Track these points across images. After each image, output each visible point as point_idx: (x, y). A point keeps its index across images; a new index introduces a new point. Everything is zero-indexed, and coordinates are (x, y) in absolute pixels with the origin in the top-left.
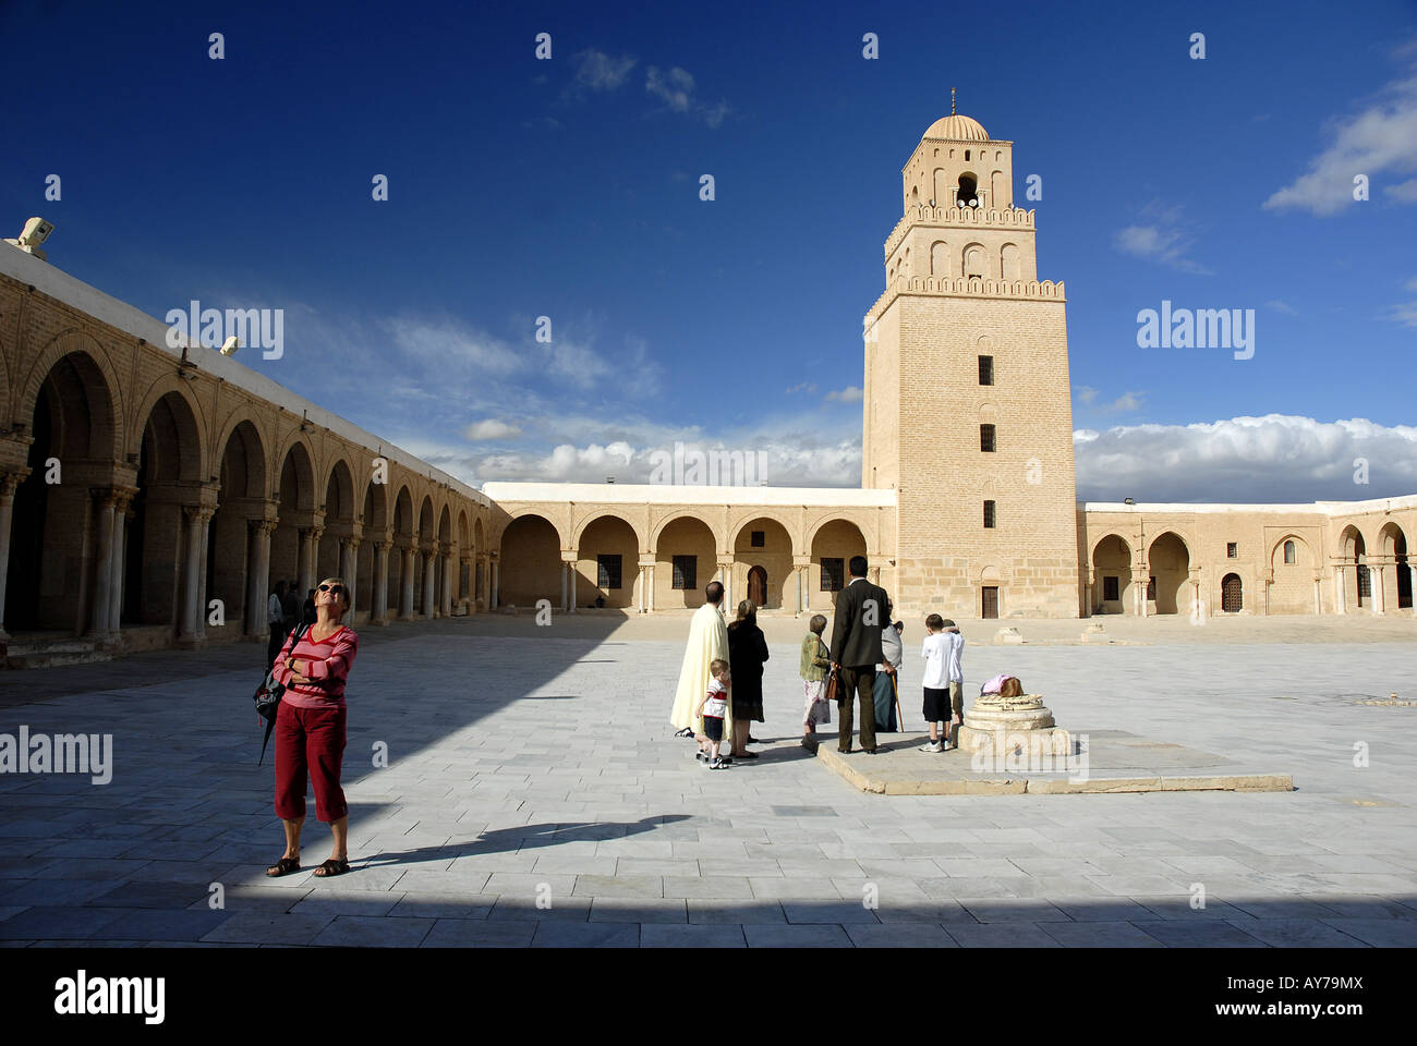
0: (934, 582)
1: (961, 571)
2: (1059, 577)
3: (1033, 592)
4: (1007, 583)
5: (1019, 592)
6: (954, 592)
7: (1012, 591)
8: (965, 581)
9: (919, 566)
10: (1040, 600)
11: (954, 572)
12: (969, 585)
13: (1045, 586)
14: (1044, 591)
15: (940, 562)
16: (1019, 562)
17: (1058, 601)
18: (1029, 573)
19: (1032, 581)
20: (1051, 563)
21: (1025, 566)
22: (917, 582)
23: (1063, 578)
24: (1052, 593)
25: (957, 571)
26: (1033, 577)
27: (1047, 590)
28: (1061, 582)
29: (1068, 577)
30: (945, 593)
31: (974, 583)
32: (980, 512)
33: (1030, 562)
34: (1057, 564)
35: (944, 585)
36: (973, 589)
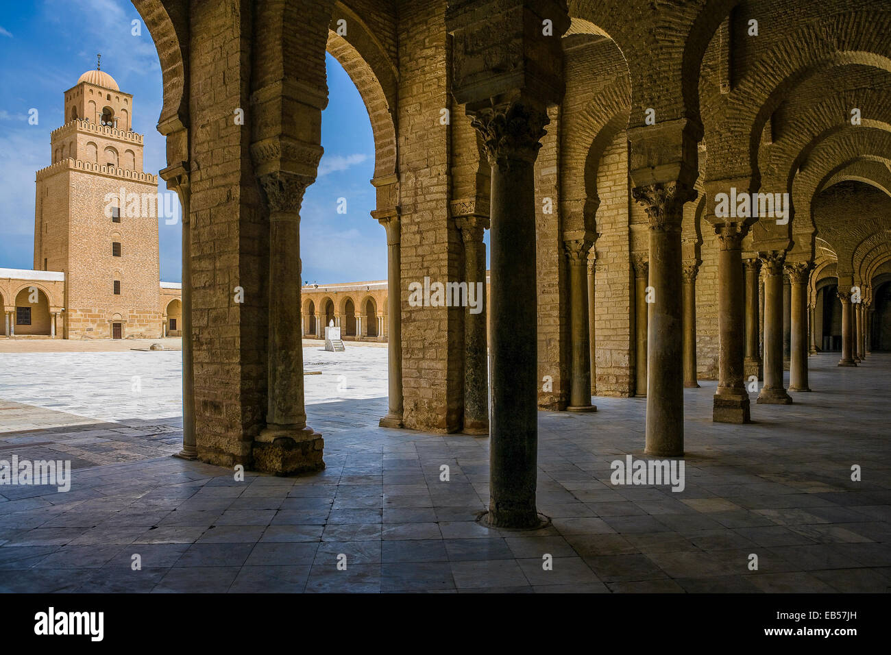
0: (87, 321)
1: (102, 316)
2: (151, 319)
3: (138, 326)
4: (126, 321)
5: (132, 326)
6: (98, 326)
7: (128, 325)
8: (105, 321)
9: (79, 313)
10: (142, 330)
11: (99, 316)
13: (145, 323)
14: (144, 325)
15: (91, 311)
16: (132, 311)
17: (150, 331)
18: (137, 317)
19: (138, 321)
21: (135, 313)
22: (78, 321)
23: (154, 319)
24: (148, 327)
26: (139, 319)
27: (146, 325)
28: (152, 321)
29: (156, 319)
30: (94, 326)
31: (109, 321)
32: (112, 286)
33: (137, 312)
34: (150, 312)
35: (94, 322)
36: (109, 324)
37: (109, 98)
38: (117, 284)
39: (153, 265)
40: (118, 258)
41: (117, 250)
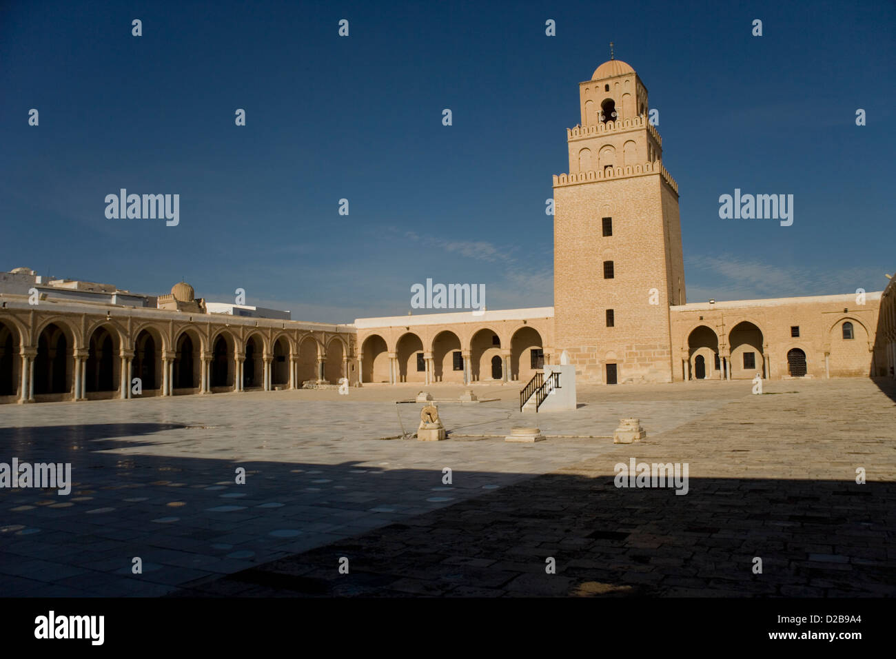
0: (575, 362)
1: (592, 356)
2: (656, 356)
3: (639, 366)
4: (622, 361)
5: (630, 367)
6: (588, 368)
7: (625, 366)
8: (594, 361)
10: (645, 371)
11: (588, 356)
12: (597, 363)
13: (647, 362)
14: (647, 365)
15: (579, 350)
16: (630, 348)
17: (656, 372)
18: (636, 354)
19: (638, 360)
20: (651, 347)
21: (634, 350)
23: (660, 356)
24: (651, 367)
25: (589, 355)
26: (639, 356)
27: (649, 365)
28: (658, 359)
29: (663, 356)
30: (583, 369)
31: (601, 362)
32: (604, 317)
33: (637, 348)
34: (655, 347)
35: (582, 363)
36: (601, 366)
37: (607, 88)
38: (610, 314)
39: (658, 282)
40: (610, 280)
41: (609, 270)
